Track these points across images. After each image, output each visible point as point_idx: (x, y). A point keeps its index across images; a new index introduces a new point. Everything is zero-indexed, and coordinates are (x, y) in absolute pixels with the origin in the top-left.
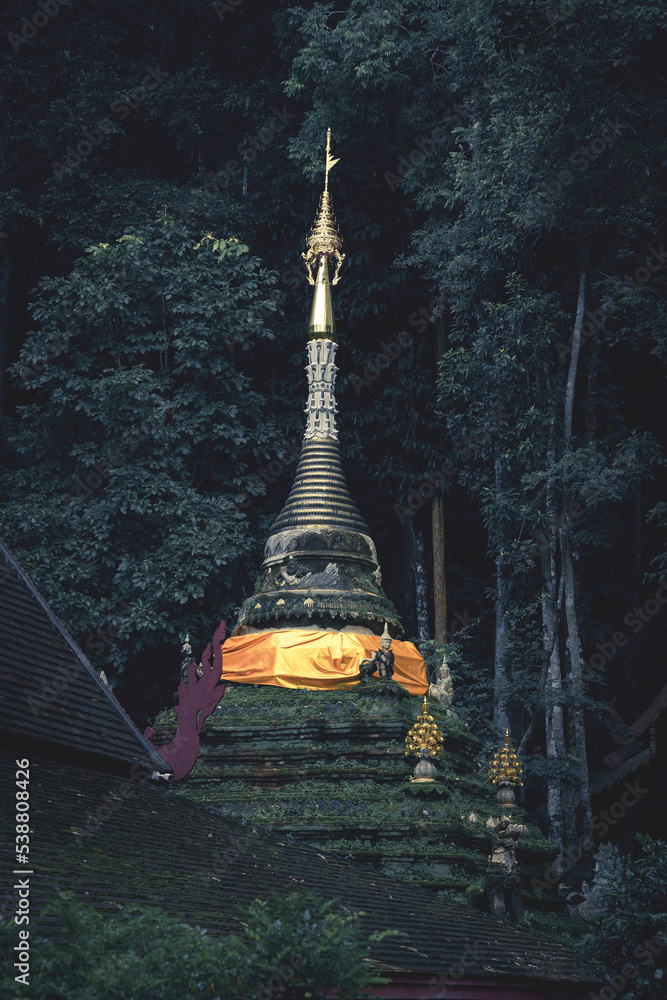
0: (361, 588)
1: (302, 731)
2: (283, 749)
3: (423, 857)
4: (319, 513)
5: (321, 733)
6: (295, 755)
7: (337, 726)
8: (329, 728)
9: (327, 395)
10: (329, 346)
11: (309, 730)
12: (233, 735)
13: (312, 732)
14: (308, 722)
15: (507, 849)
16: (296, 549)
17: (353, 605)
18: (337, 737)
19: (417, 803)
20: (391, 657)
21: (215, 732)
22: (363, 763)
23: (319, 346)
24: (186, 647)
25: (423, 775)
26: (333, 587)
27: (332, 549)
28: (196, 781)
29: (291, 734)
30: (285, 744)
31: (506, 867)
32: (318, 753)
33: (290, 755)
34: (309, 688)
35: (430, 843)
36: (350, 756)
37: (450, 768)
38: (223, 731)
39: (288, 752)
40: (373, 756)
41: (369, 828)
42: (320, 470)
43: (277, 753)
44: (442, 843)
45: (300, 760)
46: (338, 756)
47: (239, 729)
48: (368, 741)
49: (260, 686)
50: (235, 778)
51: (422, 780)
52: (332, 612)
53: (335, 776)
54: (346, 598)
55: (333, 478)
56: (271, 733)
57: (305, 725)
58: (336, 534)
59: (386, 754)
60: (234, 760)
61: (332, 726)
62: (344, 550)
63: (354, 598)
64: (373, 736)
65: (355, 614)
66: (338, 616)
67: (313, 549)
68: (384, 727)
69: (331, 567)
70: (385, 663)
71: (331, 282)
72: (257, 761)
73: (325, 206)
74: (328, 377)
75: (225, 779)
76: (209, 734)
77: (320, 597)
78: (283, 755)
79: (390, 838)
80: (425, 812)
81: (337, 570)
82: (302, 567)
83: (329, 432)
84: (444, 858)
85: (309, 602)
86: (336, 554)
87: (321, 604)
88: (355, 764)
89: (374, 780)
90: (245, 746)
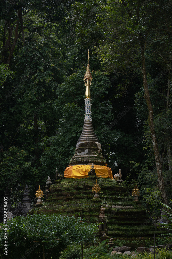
0: (93, 154)
1: (74, 188)
2: (70, 192)
3: (92, 215)
4: (85, 138)
5: (77, 188)
6: (72, 194)
7: (81, 187)
8: (79, 187)
9: (88, 111)
10: (89, 100)
11: (75, 188)
12: (61, 190)
13: (76, 188)
14: (75, 186)
15: (102, 213)
16: (80, 147)
17: (90, 158)
18: (81, 189)
19: (93, 203)
20: (94, 170)
21: (58, 189)
22: (86, 195)
23: (86, 100)
24: (56, 170)
25: (96, 197)
26: (87, 155)
27: (87, 146)
28: (54, 200)
29: (72, 189)
30: (71, 191)
31: (102, 218)
32: (76, 193)
33: (71, 194)
34: (78, 178)
35: (94, 212)
36: (83, 193)
37: (108, 194)
38: (59, 189)
39: (71, 193)
40: (88, 193)
41: (81, 210)
42: (86, 128)
43: (69, 193)
44: (96, 212)
45: (73, 195)
46: (81, 193)
47: (62, 188)
48: (88, 189)
49: (69, 178)
50: (61, 199)
51: (95, 198)
52: (85, 161)
53: (79, 198)
54: (88, 157)
55: (89, 130)
56: (68, 189)
57: (74, 187)
58: (88, 143)
59: (90, 192)
60: (61, 195)
61: (80, 187)
62: (90, 146)
63: (90, 157)
64: (88, 188)
65: (90, 161)
66: (86, 161)
67: (83, 146)
68: (90, 186)
69: (87, 150)
70: (92, 172)
71: (89, 85)
72: (65, 195)
73: (88, 67)
74: (89, 107)
75: (59, 200)
76: (57, 190)
77: (83, 157)
78: (70, 194)
79: (86, 211)
80: (94, 205)
81: (88, 151)
82: (80, 151)
83: (89, 119)
84: (96, 215)
85: (80, 159)
86: (87, 147)
87: (83, 159)
88: (84, 195)
89: (87, 198)
90: (64, 192)
